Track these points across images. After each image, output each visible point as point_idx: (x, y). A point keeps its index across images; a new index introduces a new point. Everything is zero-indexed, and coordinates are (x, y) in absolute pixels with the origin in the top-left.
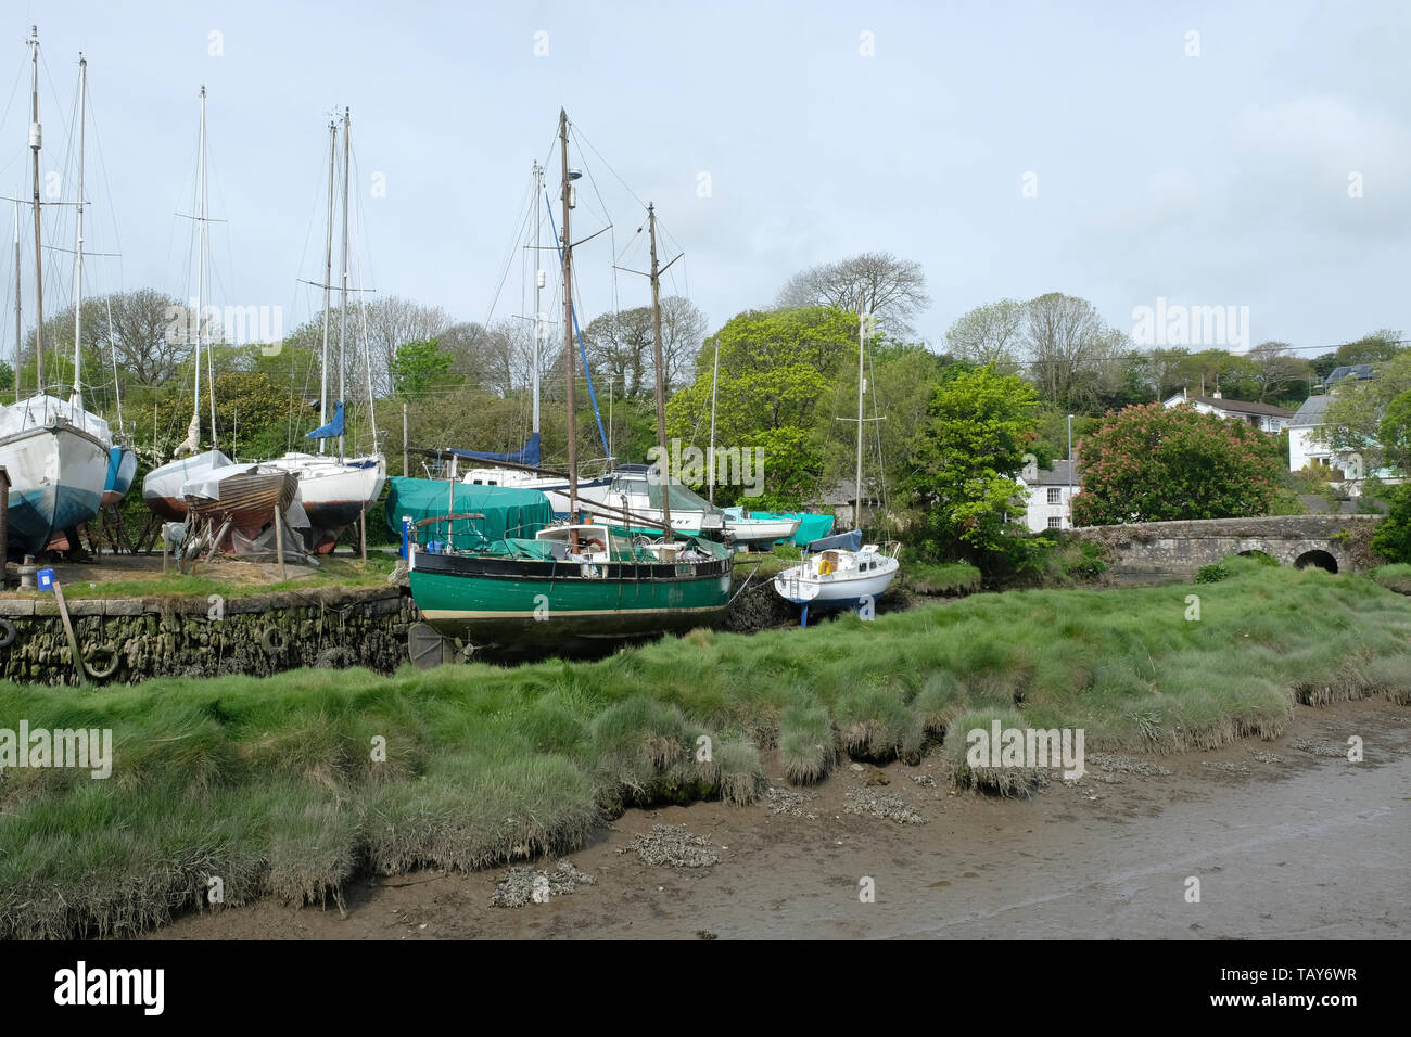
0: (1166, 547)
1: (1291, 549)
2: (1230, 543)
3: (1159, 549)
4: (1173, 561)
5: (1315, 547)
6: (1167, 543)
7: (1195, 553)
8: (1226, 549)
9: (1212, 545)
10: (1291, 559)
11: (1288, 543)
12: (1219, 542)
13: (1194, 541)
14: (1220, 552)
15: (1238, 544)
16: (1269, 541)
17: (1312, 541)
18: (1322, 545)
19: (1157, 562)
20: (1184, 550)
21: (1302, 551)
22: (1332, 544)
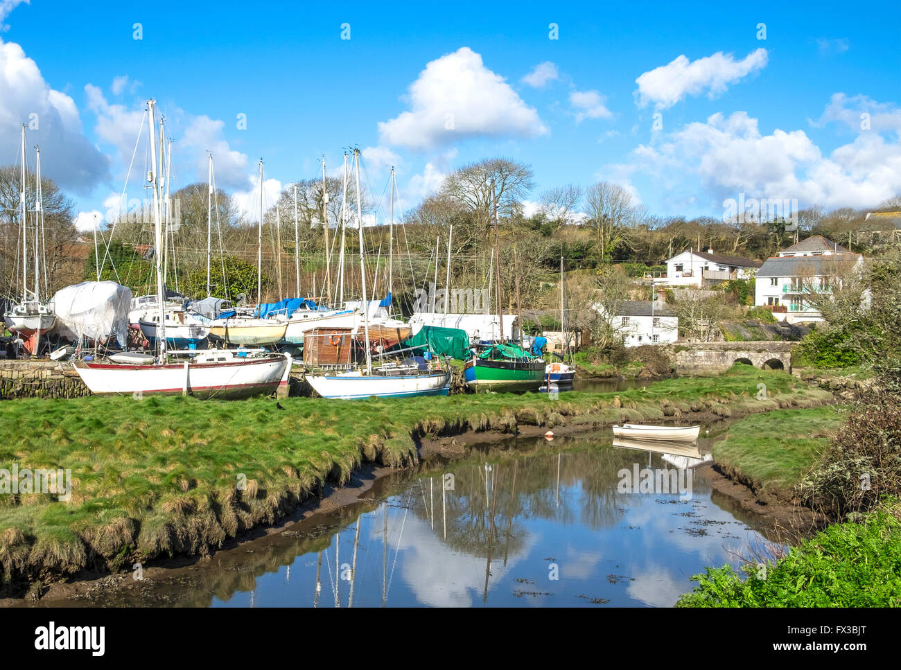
1: (762, 358)
2: (732, 354)
3: (697, 356)
4: (703, 363)
5: (773, 357)
6: (701, 353)
7: (714, 359)
8: (730, 357)
9: (723, 355)
10: (762, 363)
11: (760, 355)
12: (726, 353)
13: (714, 352)
14: (727, 358)
15: (736, 355)
16: (752, 354)
17: (772, 354)
18: (777, 356)
19: (695, 363)
20: (709, 357)
21: (767, 359)
22: (782, 356)
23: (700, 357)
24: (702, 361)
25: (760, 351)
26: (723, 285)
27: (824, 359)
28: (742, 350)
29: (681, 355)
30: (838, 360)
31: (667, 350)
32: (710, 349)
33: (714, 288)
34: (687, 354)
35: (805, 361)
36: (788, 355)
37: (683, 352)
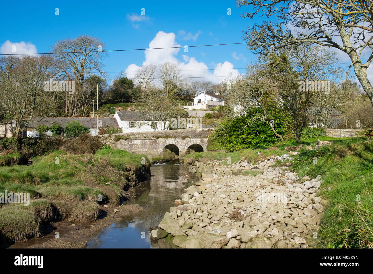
0: (137, 143)
1: (186, 144)
2: (162, 141)
3: (133, 144)
4: (140, 150)
5: (195, 142)
6: (137, 142)
7: (148, 146)
8: (161, 144)
9: (155, 142)
10: (186, 148)
11: (185, 141)
12: (158, 140)
13: (148, 140)
14: (159, 144)
15: (165, 142)
16: (178, 140)
17: (194, 140)
18: (198, 142)
19: (133, 150)
20: (144, 144)
21: (190, 145)
22: (202, 141)
23: (137, 145)
24: (139, 148)
25: (184, 138)
26: (217, 108)
27: (232, 142)
28: (171, 137)
29: (120, 143)
30: (243, 143)
31: (108, 140)
32: (145, 138)
33: (212, 110)
34: (126, 142)
35: (218, 145)
36: (206, 140)
37: (122, 141)
